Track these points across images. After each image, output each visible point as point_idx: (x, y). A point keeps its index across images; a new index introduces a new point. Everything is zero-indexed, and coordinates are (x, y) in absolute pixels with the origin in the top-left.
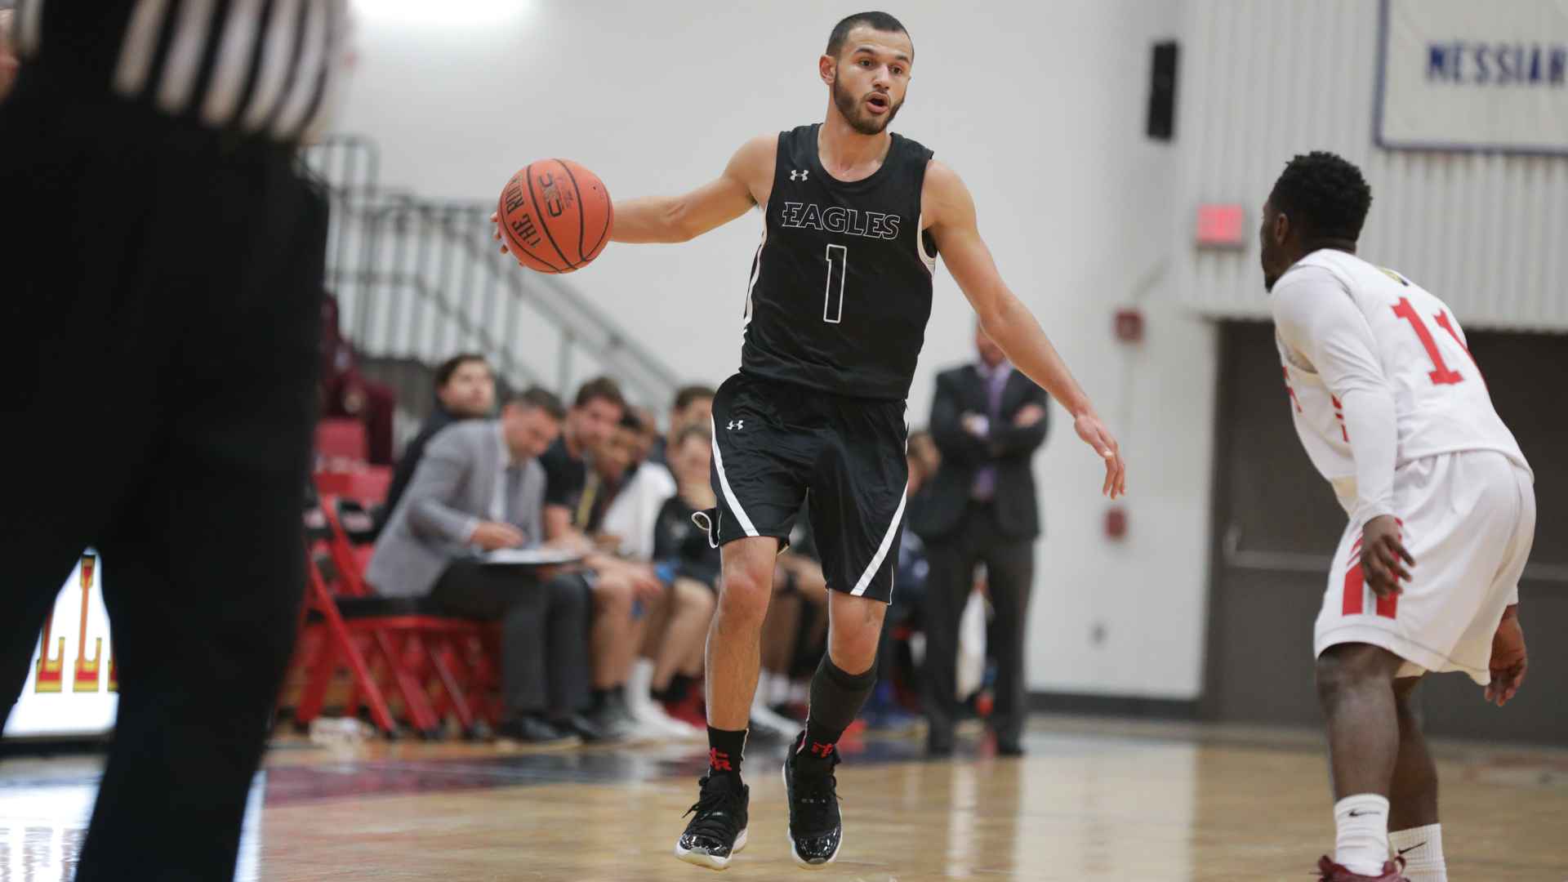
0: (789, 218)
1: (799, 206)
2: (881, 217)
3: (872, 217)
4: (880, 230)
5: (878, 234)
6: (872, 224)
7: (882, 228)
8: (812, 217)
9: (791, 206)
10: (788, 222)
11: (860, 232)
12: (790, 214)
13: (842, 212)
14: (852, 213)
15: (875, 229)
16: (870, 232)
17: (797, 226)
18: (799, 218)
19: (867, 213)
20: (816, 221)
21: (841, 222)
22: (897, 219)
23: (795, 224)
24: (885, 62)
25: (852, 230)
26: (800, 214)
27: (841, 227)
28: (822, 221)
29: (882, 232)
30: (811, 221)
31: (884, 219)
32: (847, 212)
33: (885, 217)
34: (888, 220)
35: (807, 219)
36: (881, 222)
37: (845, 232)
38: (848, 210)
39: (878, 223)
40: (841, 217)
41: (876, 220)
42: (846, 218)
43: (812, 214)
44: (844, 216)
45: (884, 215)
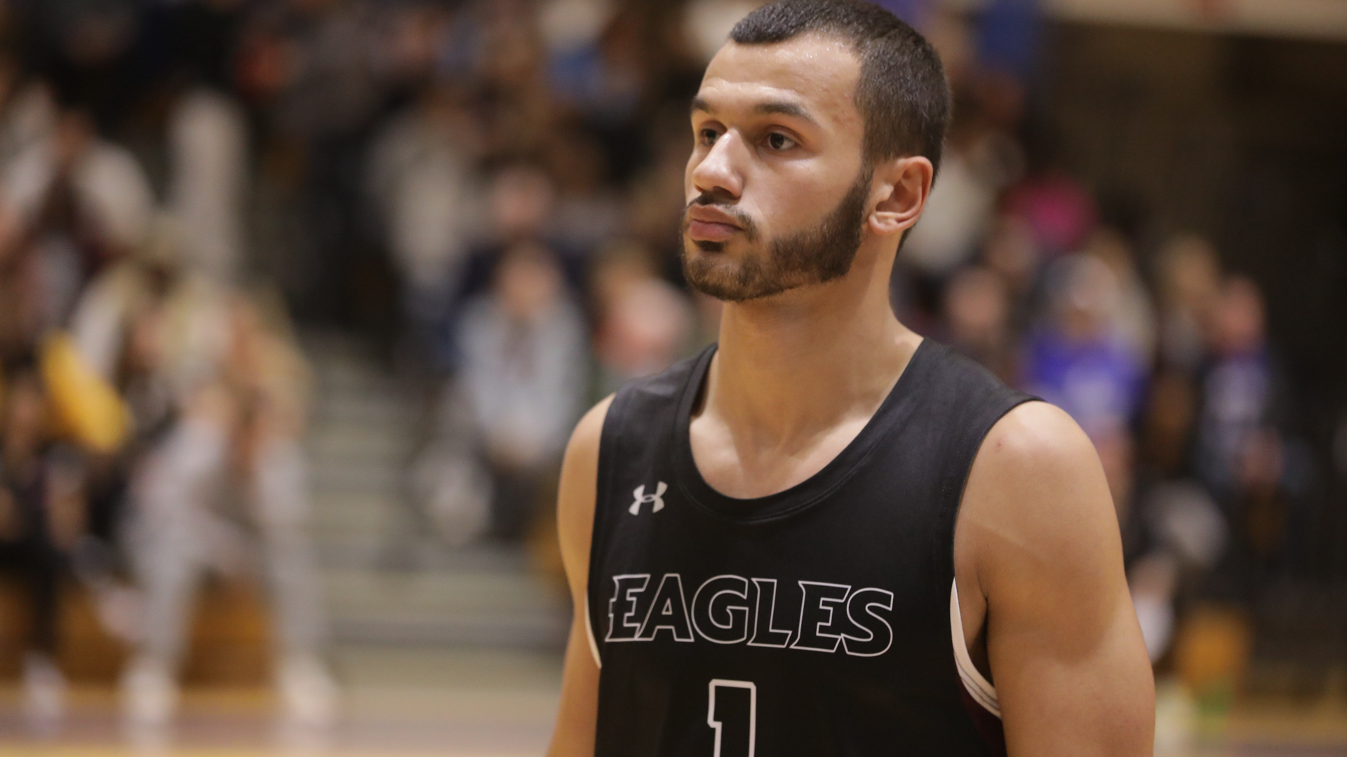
0: (619, 620)
1: (639, 583)
2: (840, 593)
3: (814, 593)
4: (835, 629)
5: (830, 643)
6: (815, 614)
7: (841, 625)
8: (667, 611)
9: (626, 584)
11: (781, 639)
12: (623, 606)
13: (739, 586)
14: (767, 588)
15: (823, 629)
16: (809, 638)
17: (636, 638)
18: (638, 618)
19: (800, 583)
20: (678, 619)
21: (739, 615)
22: (885, 599)
23: (631, 632)
25: (764, 636)
26: (644, 600)
27: (736, 632)
28: (691, 621)
29: (841, 637)
30: (666, 620)
31: (847, 600)
32: (751, 584)
33: (849, 595)
34: (859, 602)
35: (657, 618)
36: (839, 608)
37: (749, 643)
38: (754, 580)
39: (831, 609)
40: (738, 601)
41: (825, 603)
42: (750, 602)
43: (669, 602)
44: (745, 597)
45: (849, 587)
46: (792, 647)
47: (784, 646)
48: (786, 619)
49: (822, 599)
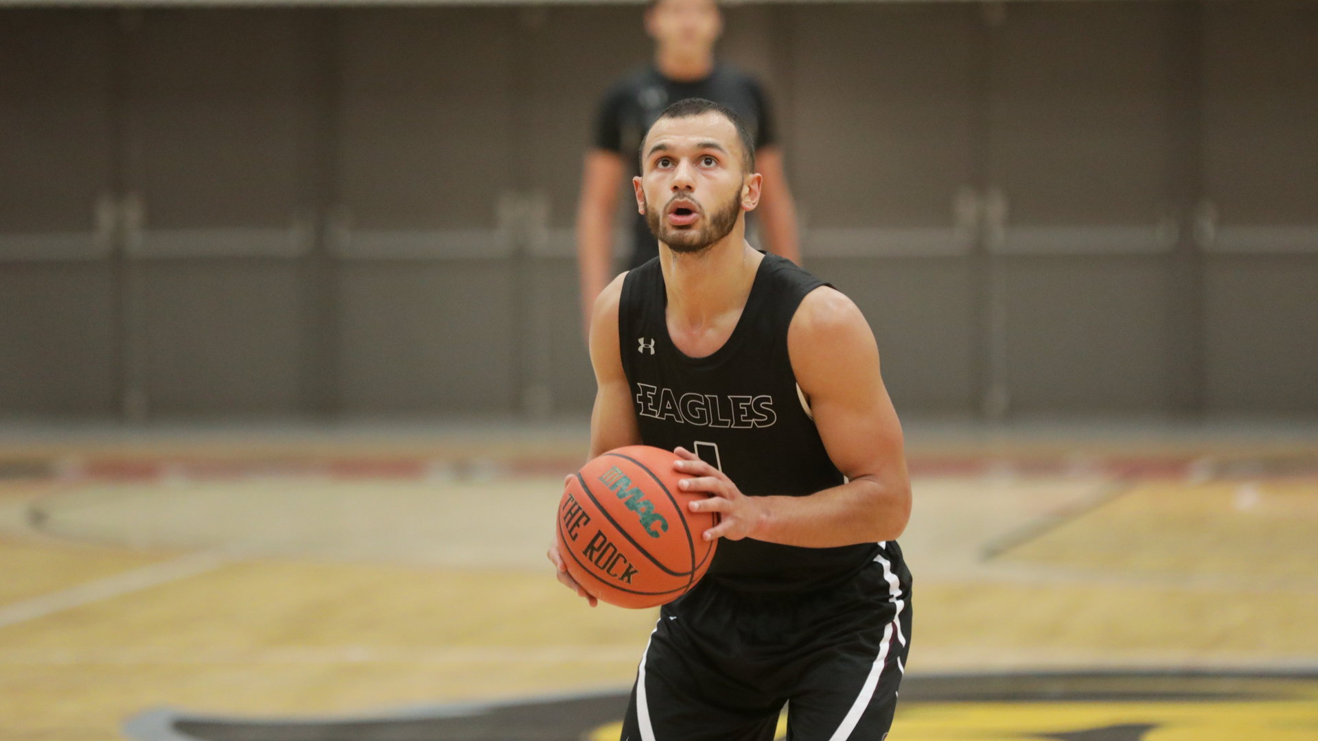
0: (646, 405)
1: (651, 390)
2: (748, 400)
3: (737, 402)
4: (750, 417)
5: (749, 424)
6: (739, 411)
7: (751, 415)
8: (669, 407)
9: (645, 389)
10: (646, 411)
11: (726, 423)
12: (646, 399)
13: (700, 399)
14: (713, 400)
15: (744, 418)
16: (738, 423)
17: (656, 417)
18: (655, 407)
19: (729, 397)
20: (674, 411)
21: (702, 413)
22: (768, 400)
23: (654, 413)
24: (683, 155)
25: (717, 422)
26: (656, 398)
27: (702, 420)
28: (681, 413)
29: (753, 420)
30: (669, 411)
31: (751, 403)
32: (705, 398)
33: (752, 401)
34: (757, 403)
35: (665, 409)
36: (749, 407)
37: (710, 425)
38: (706, 396)
39: (745, 408)
40: (700, 406)
41: (742, 406)
42: (706, 406)
43: (668, 402)
44: (703, 404)
45: (751, 397)
46: (732, 427)
47: (728, 427)
48: (726, 414)
49: (740, 404)
